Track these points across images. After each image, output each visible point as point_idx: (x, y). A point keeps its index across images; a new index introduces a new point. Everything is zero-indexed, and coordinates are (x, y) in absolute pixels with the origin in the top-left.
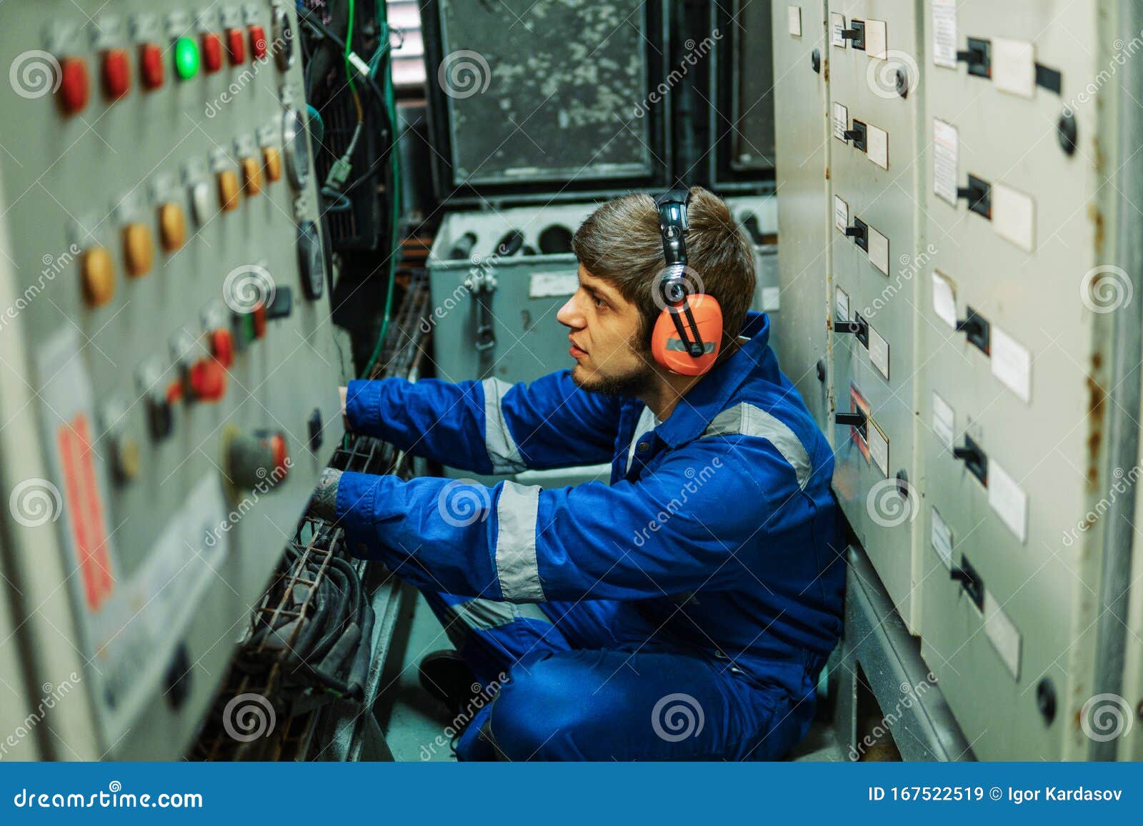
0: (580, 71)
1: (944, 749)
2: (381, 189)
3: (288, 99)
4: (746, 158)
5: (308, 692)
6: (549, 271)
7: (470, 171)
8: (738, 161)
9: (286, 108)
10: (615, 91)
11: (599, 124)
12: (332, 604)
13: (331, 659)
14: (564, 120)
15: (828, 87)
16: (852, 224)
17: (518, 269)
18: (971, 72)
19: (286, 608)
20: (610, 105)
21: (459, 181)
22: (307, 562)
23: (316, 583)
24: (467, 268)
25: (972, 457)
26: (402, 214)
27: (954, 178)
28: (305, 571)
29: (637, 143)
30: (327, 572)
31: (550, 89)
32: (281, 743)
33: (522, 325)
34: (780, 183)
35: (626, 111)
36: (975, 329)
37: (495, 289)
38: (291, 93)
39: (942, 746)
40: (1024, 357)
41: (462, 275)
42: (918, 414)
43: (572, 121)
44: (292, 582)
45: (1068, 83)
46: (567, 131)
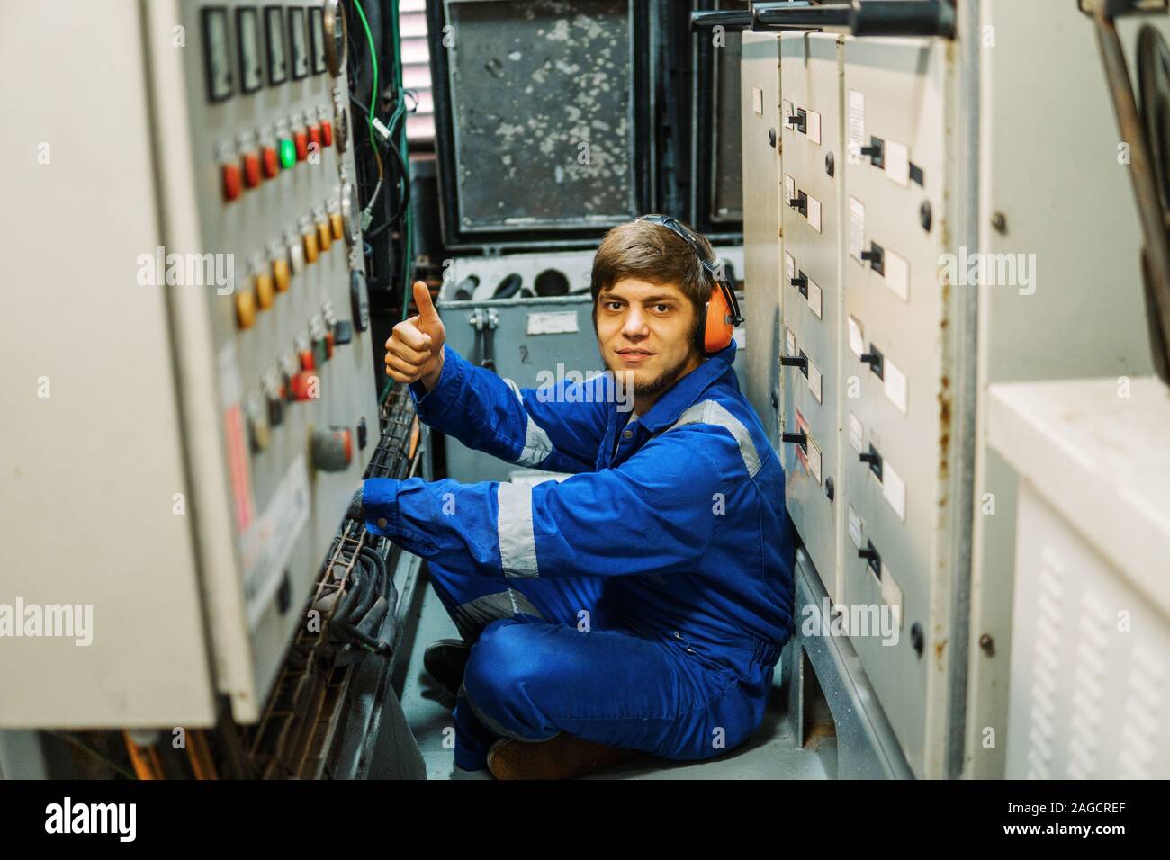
0: (575, 131)
1: (862, 704)
2: (396, 236)
3: (344, 176)
4: (724, 211)
5: (348, 647)
6: (545, 311)
7: (473, 220)
8: (717, 214)
9: (343, 182)
10: (607, 150)
11: (591, 179)
12: (363, 583)
13: (366, 623)
14: (559, 175)
15: (781, 159)
16: (797, 277)
17: (517, 309)
18: (873, 164)
19: (328, 582)
20: (602, 163)
21: (463, 229)
22: (342, 550)
23: (351, 565)
24: (472, 307)
25: (873, 459)
26: (413, 259)
27: (862, 244)
28: (341, 555)
29: (625, 195)
30: (358, 558)
31: (548, 147)
32: (326, 687)
33: (521, 359)
34: (746, 235)
35: (616, 167)
36: (874, 360)
37: (496, 327)
38: (346, 169)
39: (860, 701)
40: (903, 380)
41: (468, 314)
42: (841, 430)
43: (567, 175)
44: (332, 563)
45: (928, 178)
46: (562, 185)
